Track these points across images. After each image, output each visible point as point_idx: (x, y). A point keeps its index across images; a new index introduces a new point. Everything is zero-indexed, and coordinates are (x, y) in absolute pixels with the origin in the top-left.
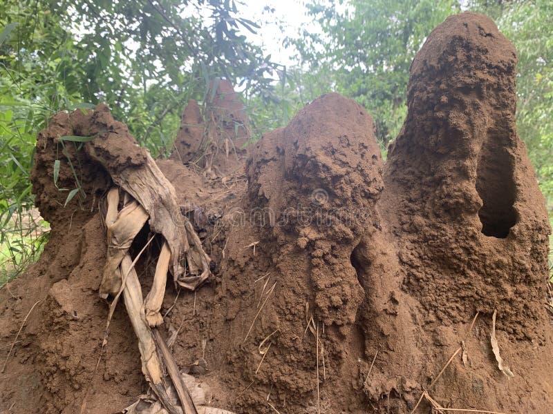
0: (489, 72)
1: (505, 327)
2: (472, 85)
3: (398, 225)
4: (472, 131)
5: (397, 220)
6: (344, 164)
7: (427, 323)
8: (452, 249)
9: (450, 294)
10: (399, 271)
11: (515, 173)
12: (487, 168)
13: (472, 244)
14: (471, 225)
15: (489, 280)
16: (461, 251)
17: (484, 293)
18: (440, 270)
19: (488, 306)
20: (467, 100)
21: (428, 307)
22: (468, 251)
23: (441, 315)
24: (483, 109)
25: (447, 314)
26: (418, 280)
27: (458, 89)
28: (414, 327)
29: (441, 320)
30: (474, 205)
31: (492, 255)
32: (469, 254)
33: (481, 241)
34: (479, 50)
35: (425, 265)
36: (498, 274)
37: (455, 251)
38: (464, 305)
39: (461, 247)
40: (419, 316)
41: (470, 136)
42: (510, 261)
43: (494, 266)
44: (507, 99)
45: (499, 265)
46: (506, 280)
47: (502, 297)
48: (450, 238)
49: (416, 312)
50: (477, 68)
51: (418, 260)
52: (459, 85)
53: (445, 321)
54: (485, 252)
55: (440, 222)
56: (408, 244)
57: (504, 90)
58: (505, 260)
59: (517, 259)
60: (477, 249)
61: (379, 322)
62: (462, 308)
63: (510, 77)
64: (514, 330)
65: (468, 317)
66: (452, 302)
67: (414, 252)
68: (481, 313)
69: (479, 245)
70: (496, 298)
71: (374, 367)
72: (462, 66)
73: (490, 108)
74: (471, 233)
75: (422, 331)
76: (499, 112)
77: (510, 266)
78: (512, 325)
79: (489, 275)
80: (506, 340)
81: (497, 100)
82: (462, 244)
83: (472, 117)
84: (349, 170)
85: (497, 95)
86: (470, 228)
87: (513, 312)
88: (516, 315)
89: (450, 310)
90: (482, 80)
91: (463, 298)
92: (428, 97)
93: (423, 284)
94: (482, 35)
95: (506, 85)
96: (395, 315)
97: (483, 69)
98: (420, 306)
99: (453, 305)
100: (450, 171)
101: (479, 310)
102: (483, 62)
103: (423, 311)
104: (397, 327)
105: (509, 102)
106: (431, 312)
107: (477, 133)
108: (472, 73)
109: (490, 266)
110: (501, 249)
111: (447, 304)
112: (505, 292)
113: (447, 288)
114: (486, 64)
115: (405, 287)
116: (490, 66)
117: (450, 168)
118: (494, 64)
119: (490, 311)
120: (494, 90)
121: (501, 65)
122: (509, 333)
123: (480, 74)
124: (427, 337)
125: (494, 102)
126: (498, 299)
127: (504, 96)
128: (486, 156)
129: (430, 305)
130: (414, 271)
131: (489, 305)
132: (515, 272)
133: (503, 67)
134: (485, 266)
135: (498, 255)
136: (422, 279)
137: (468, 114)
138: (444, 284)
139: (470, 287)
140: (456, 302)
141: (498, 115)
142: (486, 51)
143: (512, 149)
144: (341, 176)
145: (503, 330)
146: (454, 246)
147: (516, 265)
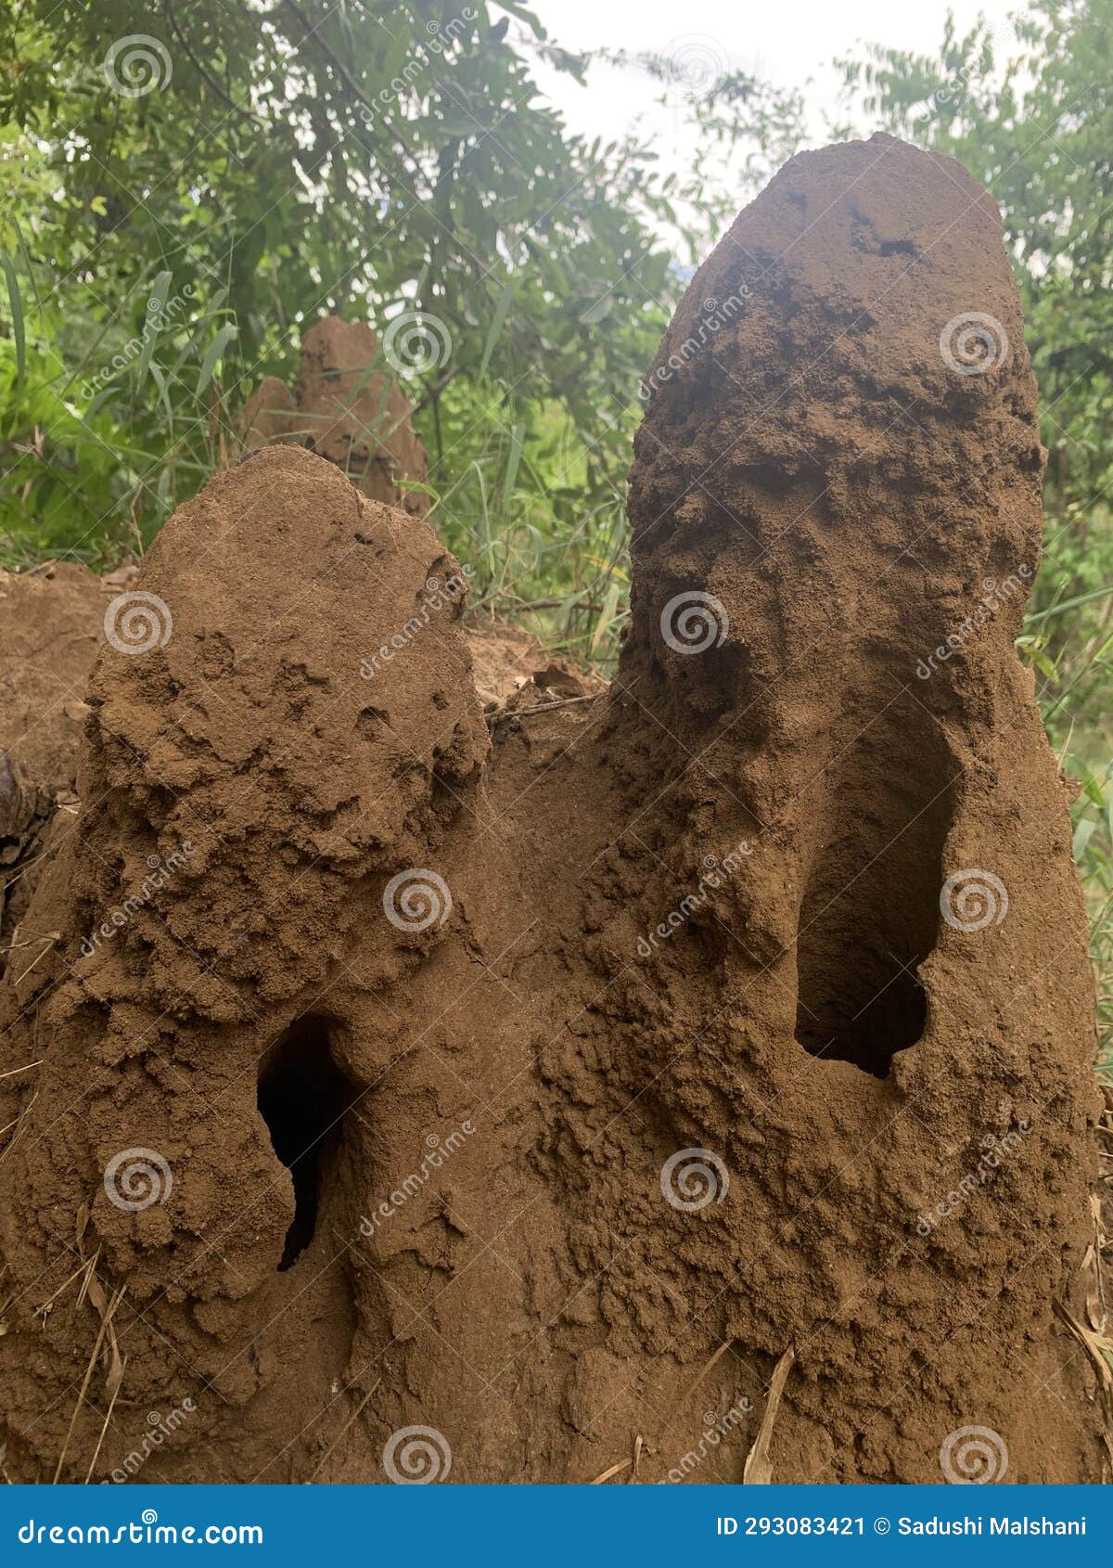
0: (863, 410)
1: (827, 1418)
2: (789, 460)
3: (573, 932)
4: (782, 651)
5: (575, 910)
6: (195, 745)
7: (568, 1322)
8: (678, 1084)
9: (655, 1240)
10: (526, 1107)
11: (953, 834)
12: (886, 783)
13: (744, 1083)
14: (745, 1011)
15: (788, 1229)
16: (706, 1098)
17: (760, 1272)
18: (649, 1138)
19: (766, 1327)
20: (774, 519)
21: (584, 1264)
22: (729, 1102)
23: (612, 1306)
24: (835, 566)
25: (631, 1310)
26: (579, 1152)
27: (738, 473)
28: (519, 1325)
29: (605, 1323)
30: (759, 938)
31: (815, 1138)
32: (733, 1117)
33: (779, 1075)
34: (829, 315)
35: (612, 1105)
36: (819, 1219)
37: (686, 1092)
38: (690, 1293)
39: (707, 1083)
40: (547, 1287)
41: (773, 668)
42: (869, 1183)
43: (811, 1182)
44: (949, 527)
45: (827, 1183)
46: (842, 1246)
47: (819, 1307)
48: (677, 1040)
49: (542, 1269)
50: (817, 391)
51: (593, 1081)
52: (739, 458)
53: (617, 1339)
54: (790, 1125)
55: (671, 965)
56: (576, 1013)
57: (935, 491)
58: (850, 1174)
59: (896, 1181)
60: (760, 1104)
61: (389, 1286)
62: (683, 1305)
63: (967, 437)
64: (860, 1437)
65: (702, 1344)
66: (658, 1271)
67: (586, 1046)
68: (739, 1344)
69: (769, 1089)
70: (797, 1305)
71: (358, 1431)
72: (757, 377)
73: (866, 559)
74: (739, 1044)
75: (545, 1347)
76: (914, 579)
77: (867, 1200)
78: (855, 1416)
79: (793, 1211)
80: (819, 1467)
81: (909, 525)
82: (711, 1074)
83: (785, 593)
84: (212, 767)
85: (908, 509)
86: (739, 1022)
87: (858, 1372)
88: (875, 1383)
89: (640, 1300)
90: (828, 446)
91: (693, 1270)
92: (655, 489)
93: (590, 1172)
94: (863, 248)
95: (946, 471)
96: (446, 1272)
97: (837, 397)
98: (563, 1253)
99: (658, 1283)
100: (712, 783)
101: (733, 1330)
102: (844, 369)
103: (567, 1270)
104: (444, 1318)
105: (957, 542)
106: (590, 1284)
107: (799, 658)
108: (792, 413)
109: (797, 1178)
110: (851, 1125)
111: (639, 1274)
112: (829, 1291)
113: (651, 1214)
114: (856, 375)
115: (544, 1162)
116: (868, 387)
117: (712, 775)
118: (886, 377)
119: (772, 1347)
120: (890, 485)
121: (914, 384)
122: (838, 1442)
123: (822, 420)
124: (549, 1376)
125: (891, 533)
126: (806, 1313)
127: (934, 514)
128: (873, 738)
129: (591, 1258)
130: (571, 1115)
131: (772, 1322)
132: (884, 1229)
133: (922, 392)
134: (783, 1175)
135: (834, 1144)
136: (590, 1153)
137: (772, 578)
138: (646, 1196)
139: (722, 1235)
140: (673, 1275)
141: (909, 590)
142: (868, 323)
143: (966, 729)
144: (182, 791)
145: (819, 1422)
146: (684, 1071)
147: (889, 1204)
